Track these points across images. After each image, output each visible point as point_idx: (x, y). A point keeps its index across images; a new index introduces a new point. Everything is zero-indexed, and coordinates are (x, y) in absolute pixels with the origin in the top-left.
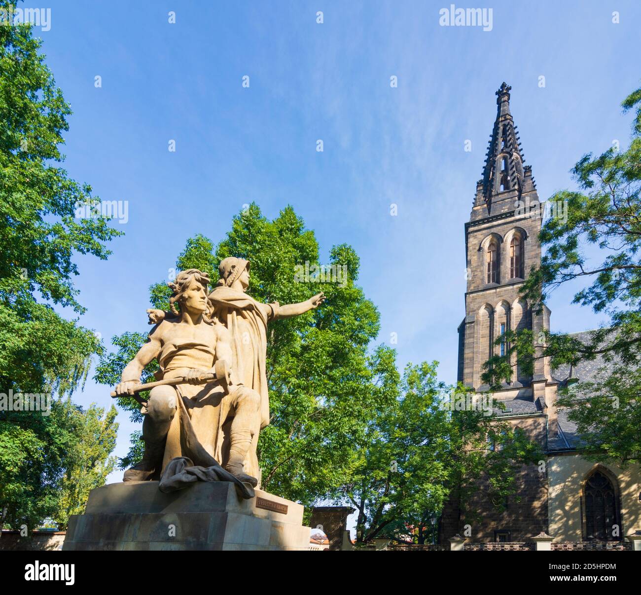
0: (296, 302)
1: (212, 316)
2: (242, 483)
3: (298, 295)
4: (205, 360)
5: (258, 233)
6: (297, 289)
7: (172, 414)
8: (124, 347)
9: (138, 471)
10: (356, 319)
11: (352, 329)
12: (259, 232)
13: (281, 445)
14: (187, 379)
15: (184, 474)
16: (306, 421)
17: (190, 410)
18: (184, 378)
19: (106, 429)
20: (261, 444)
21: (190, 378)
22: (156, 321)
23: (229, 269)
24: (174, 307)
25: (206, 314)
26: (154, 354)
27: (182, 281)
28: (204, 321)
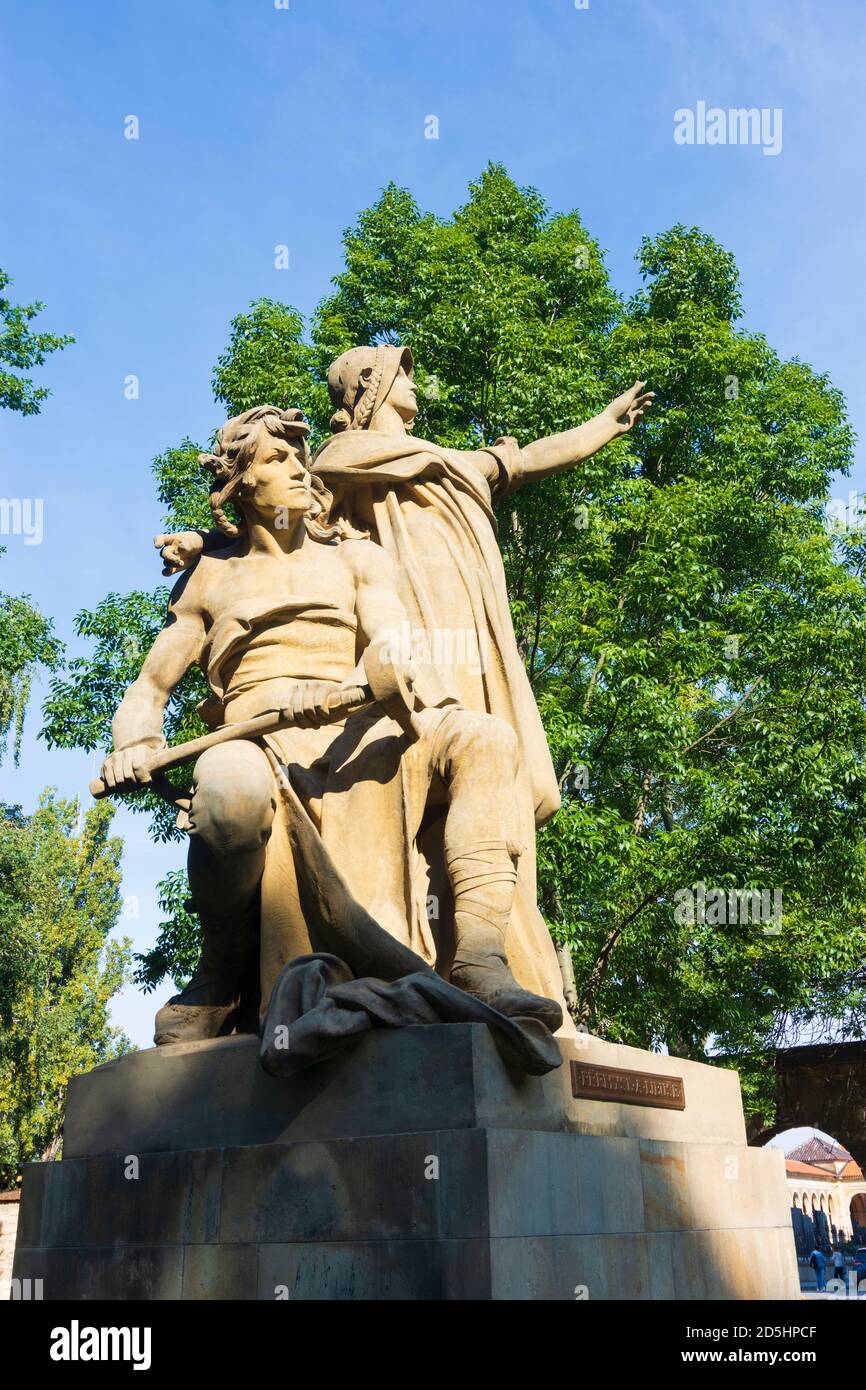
0: (567, 426)
1: (333, 517)
2: (512, 1020)
3: (568, 404)
4: (331, 646)
5: (419, 258)
6: (562, 386)
7: (265, 826)
8: (109, 635)
9: (194, 1009)
10: (767, 429)
11: (764, 464)
12: (421, 256)
13: (613, 861)
14: (290, 714)
15: (327, 1009)
16: (681, 768)
17: (314, 802)
18: (281, 712)
19: (90, 859)
20: (550, 867)
21: (299, 709)
22: (182, 563)
23: (354, 380)
24: (224, 517)
25: (314, 517)
26: (189, 654)
27: (234, 445)
28: (311, 537)
